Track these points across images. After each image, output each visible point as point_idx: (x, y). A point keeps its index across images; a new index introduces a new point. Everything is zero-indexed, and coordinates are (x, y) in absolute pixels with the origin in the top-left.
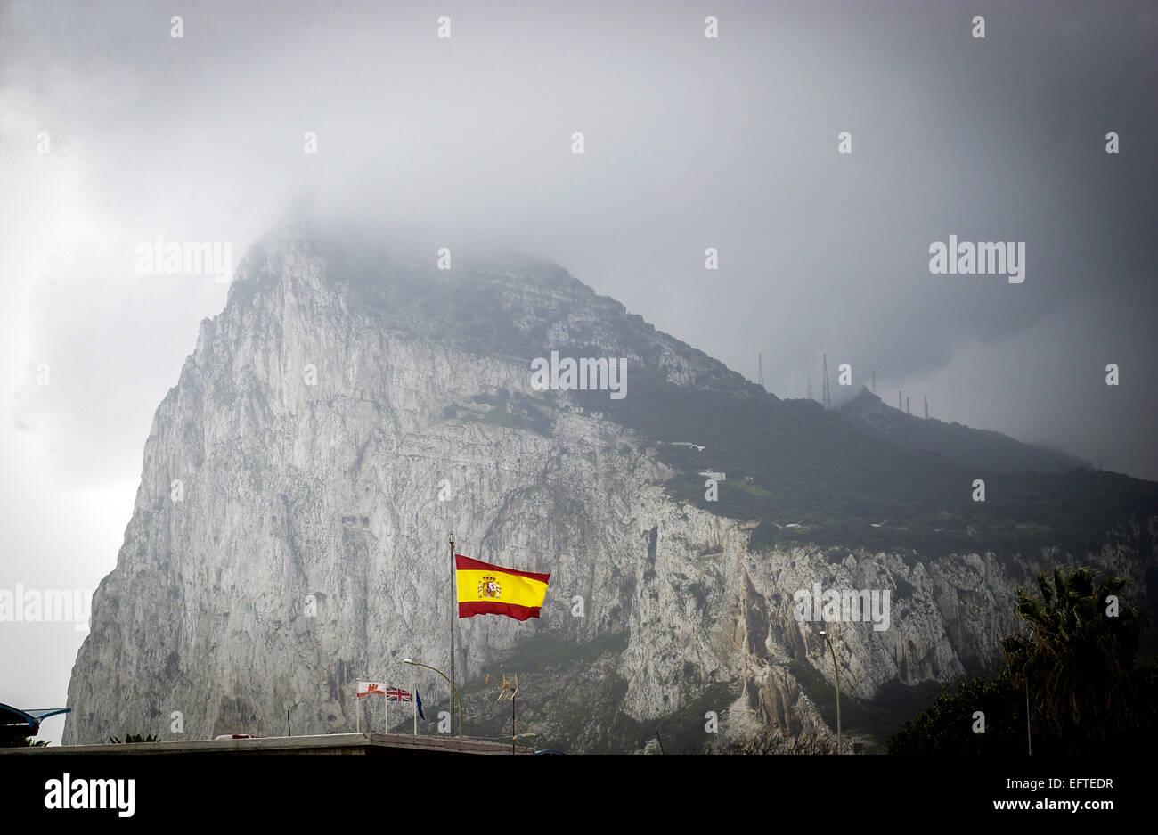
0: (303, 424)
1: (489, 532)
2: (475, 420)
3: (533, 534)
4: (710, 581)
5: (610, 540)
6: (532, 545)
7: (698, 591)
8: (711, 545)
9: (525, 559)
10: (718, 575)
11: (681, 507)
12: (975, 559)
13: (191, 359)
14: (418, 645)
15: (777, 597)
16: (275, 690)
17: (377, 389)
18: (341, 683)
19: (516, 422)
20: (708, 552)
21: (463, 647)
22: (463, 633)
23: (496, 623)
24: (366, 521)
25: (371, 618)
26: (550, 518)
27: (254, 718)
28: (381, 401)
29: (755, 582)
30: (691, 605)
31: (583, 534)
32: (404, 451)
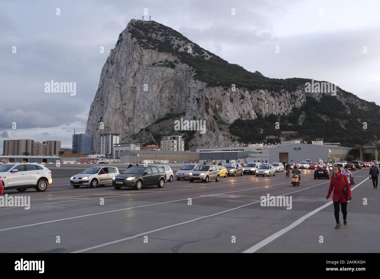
0: (125, 68)
1: (161, 90)
2: (159, 66)
3: (170, 90)
4: (200, 97)
5: (185, 91)
6: (169, 93)
7: (198, 100)
8: (201, 89)
9: (168, 96)
10: (202, 96)
11: (195, 80)
12: (262, 91)
13: (109, 58)
14: (144, 114)
15: (211, 99)
16: (115, 124)
17: (139, 60)
18: (129, 122)
19: (168, 66)
20: (200, 91)
21: (154, 115)
22: (154, 112)
23: (162, 110)
24: (136, 88)
25: (135, 109)
26: (174, 87)
27: (110, 130)
28: (140, 62)
29: (206, 95)
30: (196, 103)
31: (180, 90)
32: (144, 73)
